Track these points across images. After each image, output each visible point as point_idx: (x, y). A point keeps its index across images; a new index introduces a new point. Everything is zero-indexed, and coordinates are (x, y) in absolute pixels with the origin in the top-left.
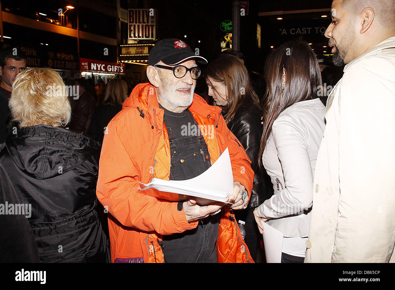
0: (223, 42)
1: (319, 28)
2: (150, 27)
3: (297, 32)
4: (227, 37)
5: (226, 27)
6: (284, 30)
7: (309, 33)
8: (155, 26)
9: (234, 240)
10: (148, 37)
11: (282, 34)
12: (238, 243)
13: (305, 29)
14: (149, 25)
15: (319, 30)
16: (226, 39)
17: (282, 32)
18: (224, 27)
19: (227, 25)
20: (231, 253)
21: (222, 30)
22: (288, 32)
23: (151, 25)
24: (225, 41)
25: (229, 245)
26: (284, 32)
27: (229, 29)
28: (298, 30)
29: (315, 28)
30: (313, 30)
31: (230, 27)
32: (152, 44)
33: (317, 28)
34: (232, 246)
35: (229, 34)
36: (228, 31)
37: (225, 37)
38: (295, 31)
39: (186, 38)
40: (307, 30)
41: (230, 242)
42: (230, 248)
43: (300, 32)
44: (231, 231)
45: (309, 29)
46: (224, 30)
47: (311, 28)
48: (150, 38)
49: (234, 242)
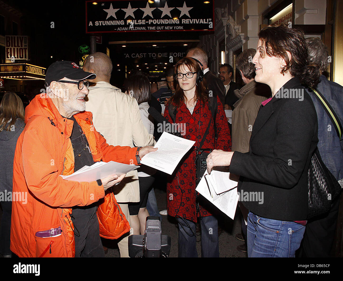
0: (81, 61)
1: (151, 54)
2: (24, 50)
3: (137, 56)
4: (84, 58)
5: (83, 50)
6: (127, 54)
7: (145, 57)
8: (27, 49)
9: (112, 203)
10: (22, 58)
11: (126, 57)
12: (114, 204)
13: (142, 54)
14: (22, 48)
15: (151, 55)
16: (83, 59)
17: (126, 56)
18: (82, 50)
19: (83, 48)
20: (110, 212)
21: (80, 52)
22: (130, 56)
23: (24, 49)
24: (82, 60)
25: (109, 207)
26: (127, 56)
27: (85, 51)
28: (137, 55)
29: (149, 54)
30: (147, 55)
31: (86, 50)
32: (25, 64)
33: (150, 54)
34: (111, 207)
35: (86, 55)
36: (85, 53)
37: (82, 58)
38: (135, 55)
39: (52, 58)
40: (143, 55)
41: (109, 205)
42: (110, 209)
43: (138, 56)
44: (109, 198)
45: (145, 54)
46: (82, 52)
47: (146, 54)
48: (24, 59)
49: (112, 204)
